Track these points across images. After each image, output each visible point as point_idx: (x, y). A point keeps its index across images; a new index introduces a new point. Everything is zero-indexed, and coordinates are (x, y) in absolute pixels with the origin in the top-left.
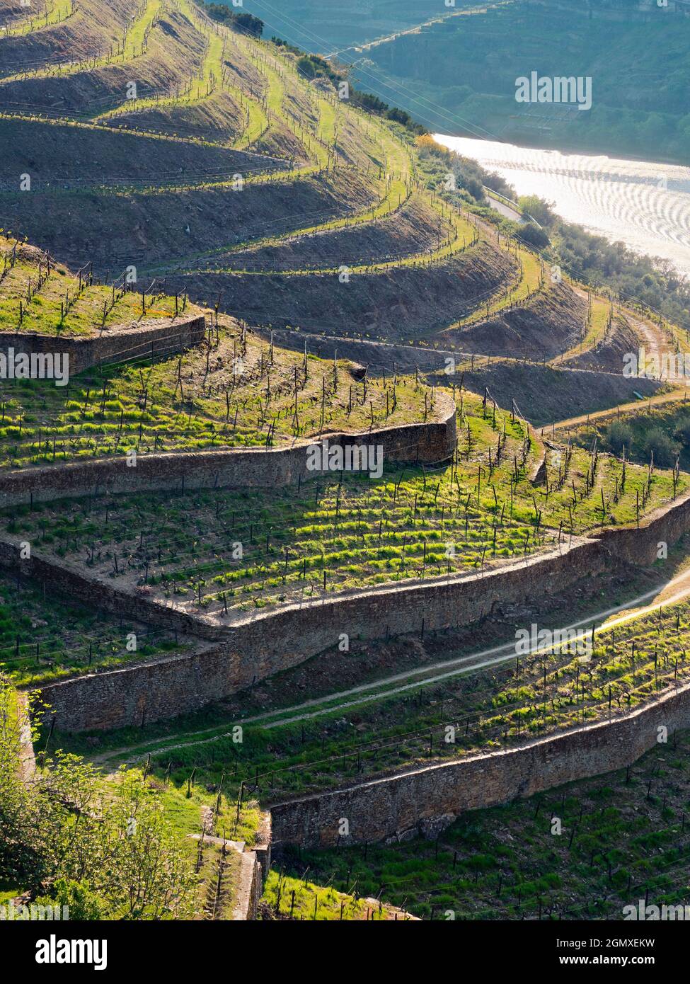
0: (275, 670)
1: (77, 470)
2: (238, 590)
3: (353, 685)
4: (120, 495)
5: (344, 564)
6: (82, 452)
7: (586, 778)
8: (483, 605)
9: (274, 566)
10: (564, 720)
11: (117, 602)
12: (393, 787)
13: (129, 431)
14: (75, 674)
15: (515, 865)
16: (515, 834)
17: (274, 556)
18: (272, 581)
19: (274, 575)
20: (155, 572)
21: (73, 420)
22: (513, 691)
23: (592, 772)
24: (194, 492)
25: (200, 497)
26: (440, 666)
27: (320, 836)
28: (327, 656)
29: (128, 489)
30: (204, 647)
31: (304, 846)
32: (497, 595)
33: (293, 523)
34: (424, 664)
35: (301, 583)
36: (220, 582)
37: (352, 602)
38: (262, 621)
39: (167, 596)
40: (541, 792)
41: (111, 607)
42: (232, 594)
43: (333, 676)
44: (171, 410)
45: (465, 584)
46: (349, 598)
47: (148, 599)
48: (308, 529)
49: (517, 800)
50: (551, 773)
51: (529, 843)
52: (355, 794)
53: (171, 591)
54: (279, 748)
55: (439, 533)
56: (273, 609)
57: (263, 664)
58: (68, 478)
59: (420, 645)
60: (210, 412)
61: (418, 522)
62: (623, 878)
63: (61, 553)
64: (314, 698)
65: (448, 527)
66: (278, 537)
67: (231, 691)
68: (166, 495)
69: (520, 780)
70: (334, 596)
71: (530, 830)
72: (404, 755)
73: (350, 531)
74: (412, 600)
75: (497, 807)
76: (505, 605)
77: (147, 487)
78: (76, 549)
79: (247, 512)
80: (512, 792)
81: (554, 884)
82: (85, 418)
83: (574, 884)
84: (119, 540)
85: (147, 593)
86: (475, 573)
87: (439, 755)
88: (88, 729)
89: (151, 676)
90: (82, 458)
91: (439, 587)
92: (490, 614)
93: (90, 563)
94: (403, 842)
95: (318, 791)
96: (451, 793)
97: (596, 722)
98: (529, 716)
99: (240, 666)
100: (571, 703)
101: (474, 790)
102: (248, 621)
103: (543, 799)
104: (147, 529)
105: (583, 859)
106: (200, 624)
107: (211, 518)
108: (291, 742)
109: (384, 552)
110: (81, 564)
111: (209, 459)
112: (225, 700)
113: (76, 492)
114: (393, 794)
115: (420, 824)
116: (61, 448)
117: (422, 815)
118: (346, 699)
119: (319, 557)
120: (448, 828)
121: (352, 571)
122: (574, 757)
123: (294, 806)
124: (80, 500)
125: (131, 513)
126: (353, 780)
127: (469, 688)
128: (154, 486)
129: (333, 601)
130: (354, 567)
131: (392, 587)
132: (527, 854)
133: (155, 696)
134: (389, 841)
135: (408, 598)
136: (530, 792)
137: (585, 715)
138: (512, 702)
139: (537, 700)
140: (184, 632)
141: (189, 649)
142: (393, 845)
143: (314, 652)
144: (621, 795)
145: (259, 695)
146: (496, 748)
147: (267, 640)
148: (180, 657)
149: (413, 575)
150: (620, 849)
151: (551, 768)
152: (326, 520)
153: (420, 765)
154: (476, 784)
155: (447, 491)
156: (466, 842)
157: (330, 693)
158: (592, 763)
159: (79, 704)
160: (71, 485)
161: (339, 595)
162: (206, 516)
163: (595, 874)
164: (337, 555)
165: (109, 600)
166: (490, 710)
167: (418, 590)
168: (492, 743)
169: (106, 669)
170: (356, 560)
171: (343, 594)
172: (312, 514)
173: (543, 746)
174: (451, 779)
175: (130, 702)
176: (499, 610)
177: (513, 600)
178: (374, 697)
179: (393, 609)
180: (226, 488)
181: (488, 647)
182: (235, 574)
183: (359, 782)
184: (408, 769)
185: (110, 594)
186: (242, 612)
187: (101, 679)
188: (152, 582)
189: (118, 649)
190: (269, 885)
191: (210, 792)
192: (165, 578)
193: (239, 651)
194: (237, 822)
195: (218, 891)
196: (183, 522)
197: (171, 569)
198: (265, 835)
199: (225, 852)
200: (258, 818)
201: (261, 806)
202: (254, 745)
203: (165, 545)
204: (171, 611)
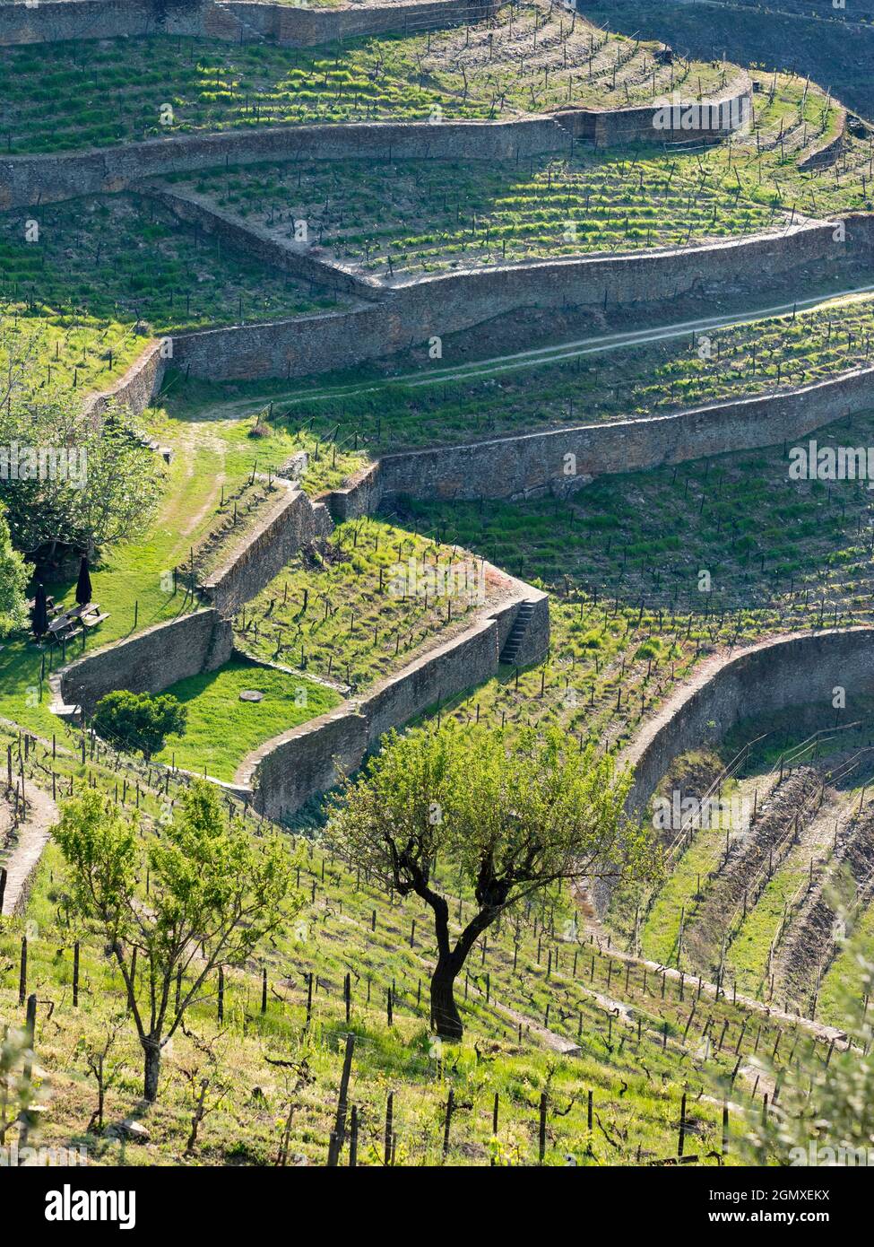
1: (279, 135)
2: (412, 254)
3: (520, 350)
4: (323, 161)
5: (536, 235)
6: (288, 118)
7: (743, 450)
8: (683, 283)
9: (459, 234)
10: (724, 392)
11: (288, 262)
12: (521, 446)
13: (348, 100)
14: (221, 326)
15: (637, 526)
16: (646, 497)
17: (463, 223)
18: (451, 247)
19: (456, 242)
20: (330, 234)
21: (292, 88)
22: (681, 363)
23: (750, 444)
24: (401, 160)
25: (408, 166)
26: (617, 336)
27: (438, 488)
28: (498, 322)
29: (334, 155)
30: (362, 307)
31: (419, 497)
32: (701, 272)
33: (497, 194)
34: (602, 334)
35: (482, 250)
36: (397, 246)
37: (529, 271)
38: (426, 284)
39: (338, 257)
40: (690, 461)
41: (283, 266)
42: (404, 258)
43: (501, 341)
44: (404, 82)
45: (660, 260)
46: (526, 267)
47: (315, 259)
48: (510, 200)
49: (662, 466)
50: (701, 442)
51: (659, 506)
52: (477, 451)
53: (342, 252)
54: (418, 404)
55: (655, 210)
56: (441, 274)
57: (427, 326)
58: (269, 142)
59: (601, 316)
60: (446, 86)
61: (635, 198)
62: (747, 544)
63: (243, 213)
64: (476, 360)
65: (671, 205)
66: (474, 206)
67: (391, 350)
68: (371, 162)
69: (665, 447)
70: (512, 265)
71: (664, 495)
72: (542, 417)
73: (557, 204)
74: (598, 272)
75: (639, 472)
76: (708, 281)
77: (354, 154)
78: (259, 209)
79: (451, 181)
80: (658, 459)
81: (674, 546)
82: (305, 86)
83: (695, 547)
84: (307, 202)
85: (316, 254)
86: (675, 249)
87: (580, 418)
88: (231, 378)
89: (300, 331)
90: (287, 124)
91: (629, 261)
92: (690, 291)
93: (270, 224)
94: (530, 500)
95: (438, 446)
96: (587, 455)
97: (758, 396)
98: (686, 388)
99: (400, 327)
100: (740, 377)
101: (614, 455)
102: (410, 284)
103: (690, 467)
104: (338, 194)
105: (713, 524)
106: (362, 285)
107: (411, 187)
108: (432, 400)
109: (584, 225)
110: (261, 225)
111: (421, 130)
112: (383, 359)
113: (278, 156)
114: (521, 453)
115: (550, 483)
116: (268, 114)
117: (553, 475)
118: (505, 363)
119: (510, 227)
120: (582, 490)
121: (541, 242)
122: (728, 429)
123: (409, 458)
124: (280, 165)
125: (329, 179)
126: (479, 437)
127: (635, 358)
128: (362, 154)
129: (507, 268)
131: (577, 258)
132: (654, 517)
133: (305, 350)
134: (515, 497)
135: (594, 270)
136: (677, 459)
137: (749, 389)
138: (678, 373)
139: (705, 372)
140: (348, 292)
141: (346, 307)
142: (518, 501)
143: (484, 317)
145: (418, 355)
146: (644, 415)
147: (431, 303)
148: (335, 314)
149: (605, 248)
150: (756, 518)
151: (702, 437)
152: (533, 192)
153: (555, 427)
154: (615, 448)
155: (689, 171)
156: (596, 502)
157: (494, 357)
158: (750, 435)
159: (220, 354)
160: (272, 149)
161: (517, 264)
162: (406, 184)
163: (719, 539)
164: (531, 226)
165: (281, 259)
166: (653, 378)
167: (605, 263)
168: (640, 410)
169: (253, 322)
170: (550, 231)
171: (522, 263)
172: (520, 186)
173: (692, 416)
174: (587, 442)
175: (277, 354)
176: (700, 287)
177: (720, 278)
178: (533, 362)
179: (575, 279)
180: (439, 158)
181: (679, 321)
182: (414, 240)
183: (485, 439)
184: (542, 430)
185: (282, 253)
186: (408, 275)
187: (246, 331)
188: (327, 243)
189: (274, 305)
190: (344, 526)
191: (324, 440)
192: (341, 240)
193: (399, 312)
194: (333, 467)
195: (237, 522)
196: (379, 188)
197: (351, 232)
198: (355, 481)
199: (271, 489)
200: (358, 467)
201: (372, 456)
202: (393, 400)
203: (353, 209)
204: (336, 272)
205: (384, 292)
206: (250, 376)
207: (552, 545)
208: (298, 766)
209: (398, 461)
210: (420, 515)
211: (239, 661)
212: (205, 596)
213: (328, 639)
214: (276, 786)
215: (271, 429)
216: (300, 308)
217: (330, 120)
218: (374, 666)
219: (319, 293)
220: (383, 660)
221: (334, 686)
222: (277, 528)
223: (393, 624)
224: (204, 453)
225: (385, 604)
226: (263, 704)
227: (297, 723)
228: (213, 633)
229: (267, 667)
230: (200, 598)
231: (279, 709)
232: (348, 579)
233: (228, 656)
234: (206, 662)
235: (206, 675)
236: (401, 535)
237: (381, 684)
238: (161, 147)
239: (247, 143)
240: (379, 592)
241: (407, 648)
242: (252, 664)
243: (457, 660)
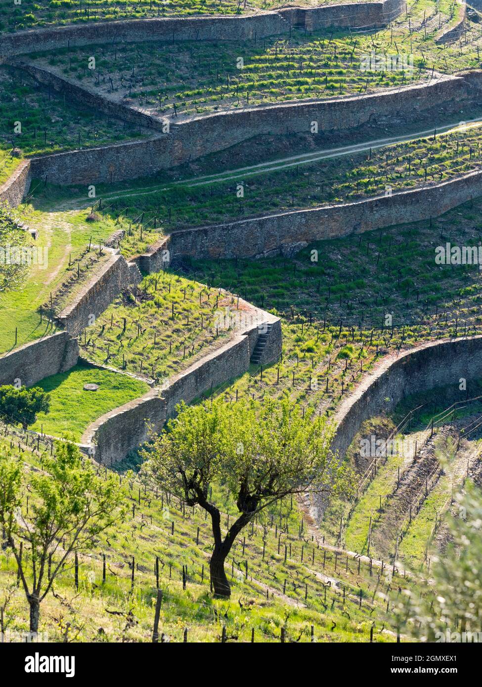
0: (208, 152)
1: (102, 27)
2: (189, 102)
3: (259, 162)
4: (131, 43)
5: (269, 88)
6: (107, 16)
7: (404, 224)
8: (363, 117)
9: (219, 88)
11: (109, 108)
12: (261, 224)
14: (67, 150)
15: (337, 274)
16: (343, 255)
17: (221, 82)
18: (214, 97)
19: (217, 93)
20: (138, 89)
22: (363, 168)
23: (408, 220)
24: (181, 42)
25: (184, 46)
26: (322, 152)
27: (208, 252)
28: (245, 144)
29: (137, 39)
30: (157, 136)
31: (196, 258)
32: (374, 110)
34: (312, 151)
35: (234, 98)
36: (179, 97)
37: (264, 111)
38: (198, 121)
39: (141, 105)
40: (370, 231)
41: (106, 111)
42: (184, 105)
43: (246, 156)
45: (348, 102)
46: (262, 109)
47: (127, 106)
48: (252, 66)
49: (352, 235)
50: (376, 219)
51: (350, 260)
52: (233, 227)
53: (144, 101)
54: (194, 198)
55: (344, 71)
56: (208, 114)
57: (199, 148)
58: (96, 32)
59: (311, 139)
61: (332, 64)
62: (408, 284)
63: (80, 78)
64: (231, 169)
65: (354, 67)
66: (228, 71)
67: (176, 164)
68: (161, 44)
69: (354, 222)
70: (253, 107)
71: (354, 254)
72: (275, 205)
73: (281, 68)
74: (308, 111)
75: (337, 239)
76: (380, 116)
77: (150, 38)
78: (90, 75)
79: (213, 55)
80: (349, 230)
81: (360, 286)
83: (374, 286)
84: (120, 70)
85: (127, 103)
86: (358, 95)
87: (299, 205)
88: (74, 184)
89: (118, 152)
90: (107, 20)
91: (329, 104)
92: (368, 122)
93: (97, 84)
94: (268, 258)
95: (208, 224)
96: (304, 229)
97: (413, 189)
98: (367, 185)
99: (182, 149)
100: (401, 177)
101: (321, 228)
102: (188, 121)
103: (370, 235)
104: (141, 64)
105: (386, 272)
106: (156, 122)
107: (187, 59)
108: (203, 195)
109: (299, 81)
110: (91, 85)
111: (193, 22)
112: (171, 169)
113: (101, 41)
114: (261, 228)
115: (281, 247)
116: (95, 13)
117: (283, 242)
118: (250, 170)
119: (252, 83)
120: (301, 251)
121: (272, 93)
122: (394, 210)
123: (190, 233)
124: (103, 46)
125: (134, 54)
126: (234, 218)
127: (333, 166)
128: (156, 38)
129: (250, 110)
130: (274, 90)
131: (295, 103)
132: (347, 267)
133: (121, 165)
134: (258, 257)
135: (306, 110)
136: (362, 230)
137: (407, 185)
138: (361, 175)
139: (378, 174)
140: (148, 127)
141: (147, 137)
142: (260, 259)
143: (236, 142)
144: (424, 234)
145: (194, 167)
146: (340, 202)
148: (140, 141)
149: (313, 96)
150: (413, 267)
151: (377, 216)
152: (265, 61)
153: (283, 211)
154: (322, 224)
155: (366, 46)
157: (242, 167)
158: (408, 214)
159: (67, 168)
160: (98, 36)
161: (257, 107)
162: (185, 57)
163: (390, 281)
164: (265, 82)
165: (105, 107)
166: (345, 179)
167: (313, 105)
168: (337, 199)
169: (88, 147)
170: (278, 86)
171: (260, 106)
172: (257, 57)
173: (371, 202)
174: (304, 220)
175: (104, 168)
176: (374, 120)
177: (387, 114)
178: (268, 170)
179: (294, 116)
180: (205, 40)
181: (361, 142)
182: (190, 93)
183: (238, 220)
184: (275, 213)
185: (106, 103)
186: (187, 115)
187: (83, 153)
188: (134, 96)
189: (101, 136)
190: (148, 277)
191: (134, 223)
192: (143, 94)
193: (181, 139)
194: (141, 240)
195: (80, 275)
196: (167, 60)
197: (149, 89)
198: (155, 248)
199: (101, 254)
200: (157, 239)
201: (166, 232)
202: (178, 196)
203: (150, 74)
204: (140, 114)
205: (171, 126)
207: (282, 287)
208: (122, 431)
209: (182, 235)
210: (198, 269)
211: (83, 365)
212: (60, 323)
213: (140, 349)
214: (108, 444)
215: (100, 216)
216: (117, 138)
217: (134, 17)
218: (170, 367)
219: (129, 128)
220: (175, 363)
221: (144, 380)
222: (106, 279)
223: (181, 339)
224: (58, 232)
225: (176, 327)
226: (98, 392)
227: (121, 404)
228: (66, 347)
229: (101, 368)
230: (57, 325)
231: (109, 395)
232: (152, 311)
233: (75, 362)
234: (62, 366)
235: (62, 375)
236: (185, 282)
237: (175, 378)
238: (26, 36)
239: (81, 32)
240: (172, 319)
241: (191, 354)
242: (91, 366)
243: (223, 361)
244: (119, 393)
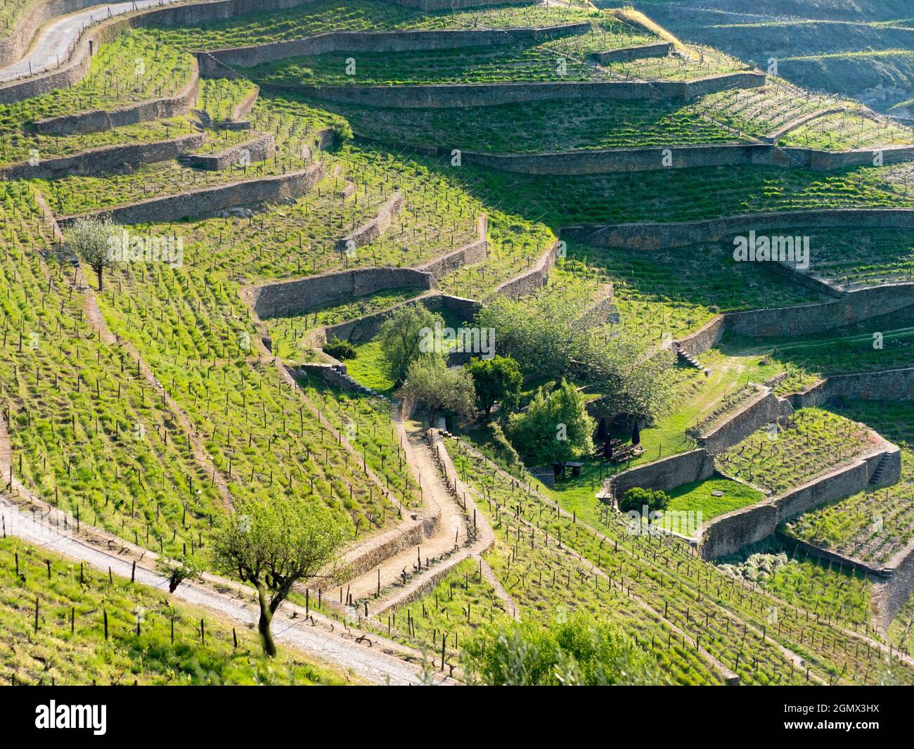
0: (873, 315)
1: (801, 214)
2: (862, 275)
4: (824, 228)
6: (808, 206)
9: (889, 265)
11: (797, 277)
12: (906, 374)
13: (841, 197)
14: (755, 309)
17: (892, 260)
18: (883, 272)
19: (886, 269)
20: (822, 264)
21: (812, 191)
24: (865, 228)
25: (868, 231)
27: (860, 393)
28: (905, 310)
29: (830, 225)
30: (832, 301)
31: (849, 397)
35: (900, 274)
36: (854, 271)
38: (867, 290)
39: (822, 276)
41: (794, 279)
42: (857, 277)
43: (905, 319)
44: (874, 188)
47: (811, 277)
52: (882, 375)
53: (825, 273)
56: (875, 285)
57: (866, 312)
58: (796, 218)
60: (896, 190)
66: (900, 252)
67: (846, 323)
68: (849, 229)
77: (841, 224)
79: (890, 239)
82: (819, 190)
85: (811, 274)
88: (759, 335)
89: (797, 312)
90: (806, 209)
95: (861, 372)
99: (852, 312)
102: (858, 290)
104: (829, 244)
106: (833, 290)
107: (868, 241)
112: (842, 327)
113: (800, 225)
114: (906, 377)
116: (797, 204)
118: (905, 331)
123: (844, 378)
126: (884, 368)
128: (845, 224)
133: (800, 322)
134: (902, 399)
140: (825, 294)
141: (822, 301)
142: (904, 401)
143: (898, 308)
147: (869, 300)
148: (816, 305)
159: (754, 323)
160: (798, 221)
162: (866, 240)
165: (794, 276)
169: (773, 307)
175: (785, 324)
180: (885, 227)
182: (864, 268)
183: (887, 369)
186: (858, 285)
187: (769, 312)
188: (817, 269)
189: (785, 299)
190: (800, 411)
191: (799, 367)
192: (825, 267)
193: (851, 304)
194: (800, 382)
195: (730, 406)
196: (851, 242)
197: (831, 264)
198: (809, 388)
199: (755, 391)
200: (815, 381)
201: (823, 376)
202: (845, 347)
203: (835, 252)
204: (820, 283)
205: (844, 294)
206: (769, 334)
208: (735, 529)
209: (838, 379)
210: (848, 407)
211: (717, 476)
212: (702, 443)
213: (769, 467)
214: (721, 538)
215: (772, 362)
216: (799, 301)
217: (829, 207)
218: (790, 482)
219: (811, 293)
220: (796, 479)
221: (763, 491)
222: (753, 410)
223: (808, 461)
224: (731, 371)
225: (807, 450)
226: (723, 498)
227: (737, 508)
228: (703, 461)
229: (731, 480)
230: (698, 444)
231: (730, 500)
232: (791, 437)
233: (711, 473)
234: (699, 476)
235: (698, 482)
236: (832, 416)
237: (791, 490)
238: (739, 220)
239: (784, 218)
240: (806, 444)
241: (811, 473)
242: (724, 478)
243: (840, 480)
244: (739, 500)
